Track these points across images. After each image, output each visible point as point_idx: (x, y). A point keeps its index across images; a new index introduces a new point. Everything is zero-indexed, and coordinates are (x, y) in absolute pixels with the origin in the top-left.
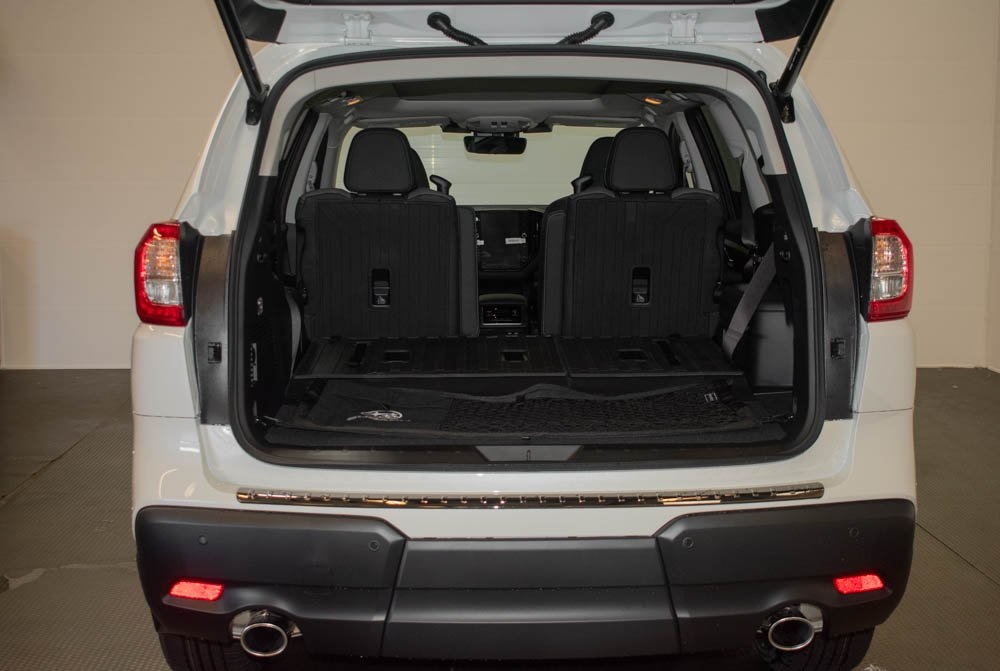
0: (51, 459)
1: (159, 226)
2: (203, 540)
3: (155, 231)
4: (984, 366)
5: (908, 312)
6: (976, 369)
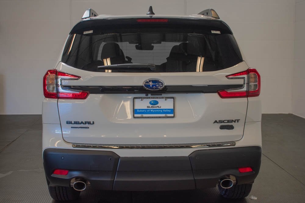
0: (12, 141)
1: (50, 71)
2: (63, 158)
3: (49, 72)
4: (291, 113)
5: (259, 94)
6: (289, 114)
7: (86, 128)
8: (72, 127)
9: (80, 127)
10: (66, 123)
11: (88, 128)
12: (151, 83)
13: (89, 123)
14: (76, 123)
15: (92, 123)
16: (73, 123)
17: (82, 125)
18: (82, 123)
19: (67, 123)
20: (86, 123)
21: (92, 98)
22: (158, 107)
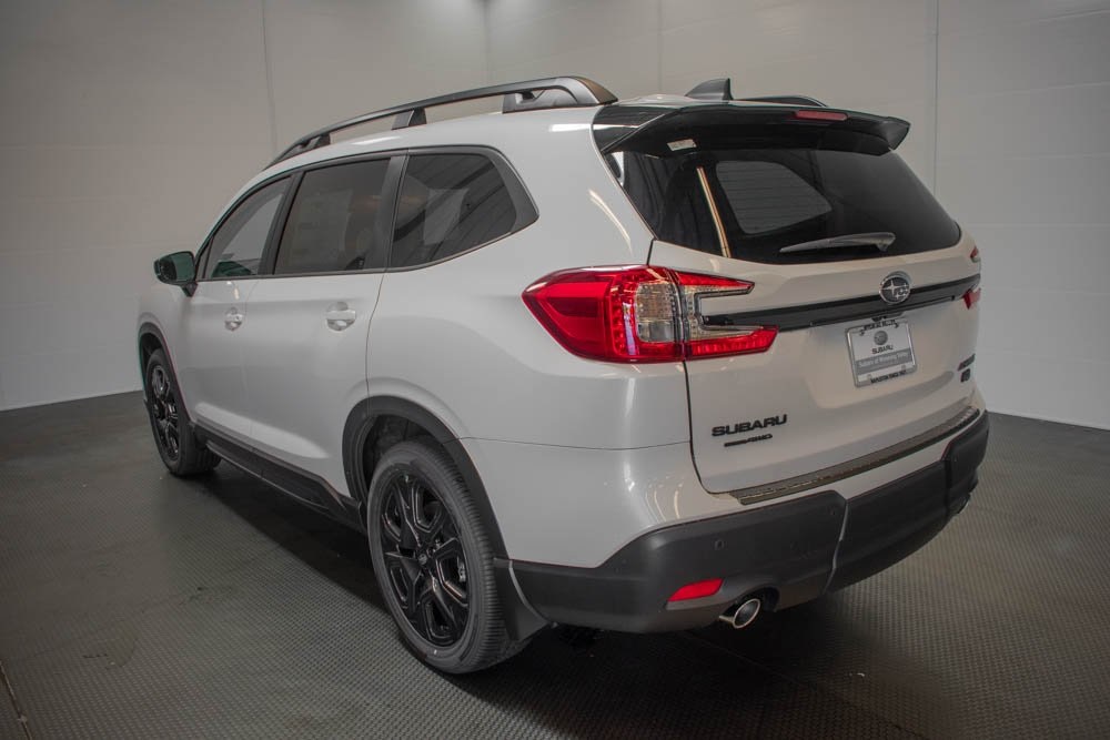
7: (764, 438)
8: (727, 445)
9: (749, 440)
10: (711, 432)
11: (771, 436)
12: (892, 287)
13: (774, 421)
14: (740, 428)
15: (781, 420)
16: (732, 429)
17: (757, 432)
18: (757, 424)
19: (714, 435)
20: (767, 422)
21: (788, 343)
22: (888, 347)
